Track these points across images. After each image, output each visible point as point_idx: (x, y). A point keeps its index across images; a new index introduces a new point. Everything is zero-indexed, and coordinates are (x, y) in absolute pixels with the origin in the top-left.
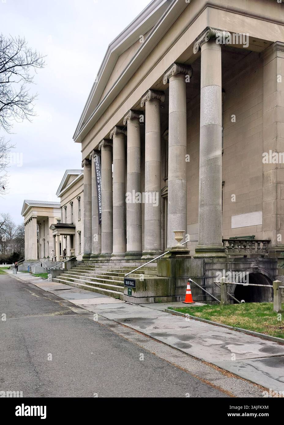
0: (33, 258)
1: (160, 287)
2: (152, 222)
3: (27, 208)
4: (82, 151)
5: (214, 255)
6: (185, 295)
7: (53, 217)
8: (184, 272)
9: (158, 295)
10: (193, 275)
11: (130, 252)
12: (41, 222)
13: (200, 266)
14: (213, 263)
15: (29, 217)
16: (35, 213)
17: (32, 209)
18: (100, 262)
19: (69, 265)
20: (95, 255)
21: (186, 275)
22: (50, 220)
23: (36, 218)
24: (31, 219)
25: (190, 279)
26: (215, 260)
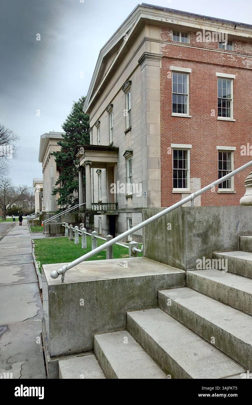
1: (36, 222)
16: (38, 186)
26: (53, 215)
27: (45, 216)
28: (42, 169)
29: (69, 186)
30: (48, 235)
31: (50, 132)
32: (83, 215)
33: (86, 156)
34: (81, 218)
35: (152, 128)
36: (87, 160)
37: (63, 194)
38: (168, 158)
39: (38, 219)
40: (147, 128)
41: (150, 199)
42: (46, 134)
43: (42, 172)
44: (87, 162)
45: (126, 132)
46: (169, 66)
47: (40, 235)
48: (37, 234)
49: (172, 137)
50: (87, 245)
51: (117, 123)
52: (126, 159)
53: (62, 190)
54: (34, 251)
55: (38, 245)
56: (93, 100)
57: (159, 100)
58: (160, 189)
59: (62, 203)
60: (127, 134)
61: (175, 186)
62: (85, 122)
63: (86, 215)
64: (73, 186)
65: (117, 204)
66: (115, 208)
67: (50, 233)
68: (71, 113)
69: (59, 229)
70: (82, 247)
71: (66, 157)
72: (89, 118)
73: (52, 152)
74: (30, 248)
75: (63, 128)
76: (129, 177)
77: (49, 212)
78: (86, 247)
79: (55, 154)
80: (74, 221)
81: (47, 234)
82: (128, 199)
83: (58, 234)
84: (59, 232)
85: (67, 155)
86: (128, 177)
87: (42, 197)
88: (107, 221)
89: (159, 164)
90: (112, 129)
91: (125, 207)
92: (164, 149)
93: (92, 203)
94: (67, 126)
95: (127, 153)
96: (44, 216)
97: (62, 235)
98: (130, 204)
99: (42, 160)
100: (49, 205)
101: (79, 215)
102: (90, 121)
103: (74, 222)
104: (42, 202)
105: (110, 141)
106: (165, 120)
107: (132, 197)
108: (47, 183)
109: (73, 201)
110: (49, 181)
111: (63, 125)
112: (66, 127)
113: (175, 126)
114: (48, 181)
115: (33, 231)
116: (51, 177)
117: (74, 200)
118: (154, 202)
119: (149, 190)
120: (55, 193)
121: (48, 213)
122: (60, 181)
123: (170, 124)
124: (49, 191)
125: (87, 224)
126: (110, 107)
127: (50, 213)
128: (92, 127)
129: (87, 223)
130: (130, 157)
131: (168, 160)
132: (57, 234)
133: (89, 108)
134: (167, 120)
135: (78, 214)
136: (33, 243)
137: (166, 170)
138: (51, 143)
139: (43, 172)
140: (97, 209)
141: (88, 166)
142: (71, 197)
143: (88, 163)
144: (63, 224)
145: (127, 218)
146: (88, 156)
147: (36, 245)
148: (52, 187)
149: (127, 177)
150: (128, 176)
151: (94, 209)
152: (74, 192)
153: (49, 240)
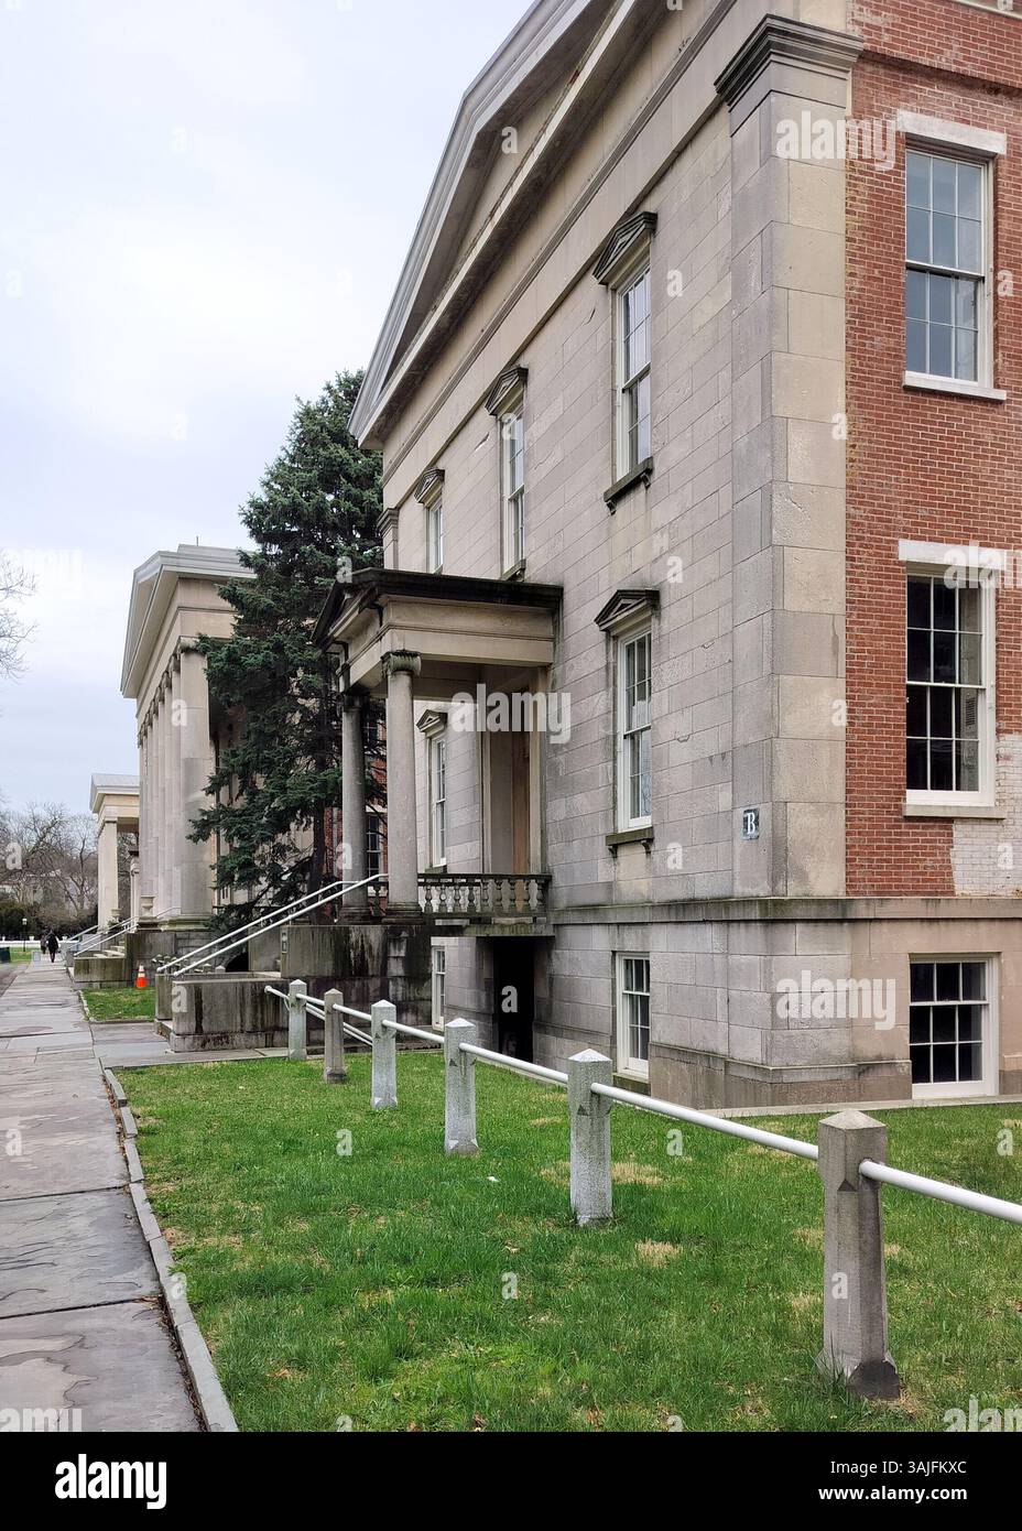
1: (109, 969)
3: (98, 798)
4: (138, 717)
5: (192, 927)
8: (146, 949)
13: (169, 942)
14: (189, 938)
15: (102, 819)
16: (114, 810)
17: (104, 801)
23: (114, 822)
24: (107, 823)
25: (154, 960)
26: (193, 935)
27: (152, 941)
28: (134, 726)
29: (273, 796)
30: (189, 1040)
31: (180, 546)
32: (374, 934)
33: (390, 626)
34: (363, 953)
35: (799, 443)
36: (399, 647)
37: (242, 837)
38: (883, 618)
39: (120, 952)
40: (773, 446)
41: (786, 850)
42: (162, 554)
43: (136, 740)
44: (399, 660)
45: (616, 498)
46: (890, 111)
47: (141, 1040)
48: (123, 1032)
49: (906, 502)
50: (480, 1123)
51: (551, 463)
52: (611, 635)
53: (240, 816)
54: (136, 1171)
55: (151, 1114)
56: (410, 369)
57: (842, 291)
58: (839, 795)
59: (237, 876)
60: (621, 508)
61: (916, 782)
62: (354, 491)
63: (392, 937)
64: (294, 795)
65: (545, 882)
66: (534, 903)
67: (199, 1029)
68: (283, 455)
69: (249, 1011)
70: (451, 1144)
71: (260, 657)
72: (378, 468)
73: (191, 642)
74: (106, 1140)
75: (249, 522)
76: (625, 737)
77: (172, 923)
78: (475, 1141)
79: (206, 646)
80: (328, 969)
81: (184, 1036)
82: (623, 852)
83: (242, 1037)
84: (248, 1026)
85: (266, 649)
86: (620, 738)
87: (136, 854)
88: (479, 969)
89: (835, 652)
90: (514, 500)
91: (599, 897)
92: (862, 567)
93: (420, 876)
94: (265, 514)
95: (623, 606)
96: (150, 939)
97: (262, 1040)
98: (633, 877)
99: (135, 683)
100: (170, 888)
101: (354, 937)
102: (387, 479)
103: (326, 974)
104: (134, 881)
105: (502, 559)
106: (867, 407)
107: (651, 840)
108: (164, 790)
109: (286, 873)
110: (171, 776)
111: (247, 507)
112: (262, 521)
113: (920, 442)
114: (167, 777)
115: (104, 1014)
116: (185, 754)
117: (293, 864)
118: (810, 865)
119: (784, 796)
120: (202, 830)
121: (166, 927)
122: (229, 774)
123: (893, 431)
124: (170, 826)
125: (396, 984)
126: (508, 384)
127: (177, 928)
128: (398, 508)
129: (395, 978)
130: (638, 625)
131: (884, 632)
132: (239, 1039)
133: (381, 416)
134: (877, 408)
135: (348, 931)
136: (121, 1095)
137: (871, 685)
138: (184, 596)
139: (141, 743)
140: (442, 904)
141: (404, 680)
142: (281, 850)
143: (399, 663)
144: (269, 983)
145: (614, 952)
146: (402, 627)
147: (138, 1111)
148: (188, 806)
149: (615, 737)
150: (622, 729)
151: (428, 906)
152: (293, 826)
153: (207, 1075)
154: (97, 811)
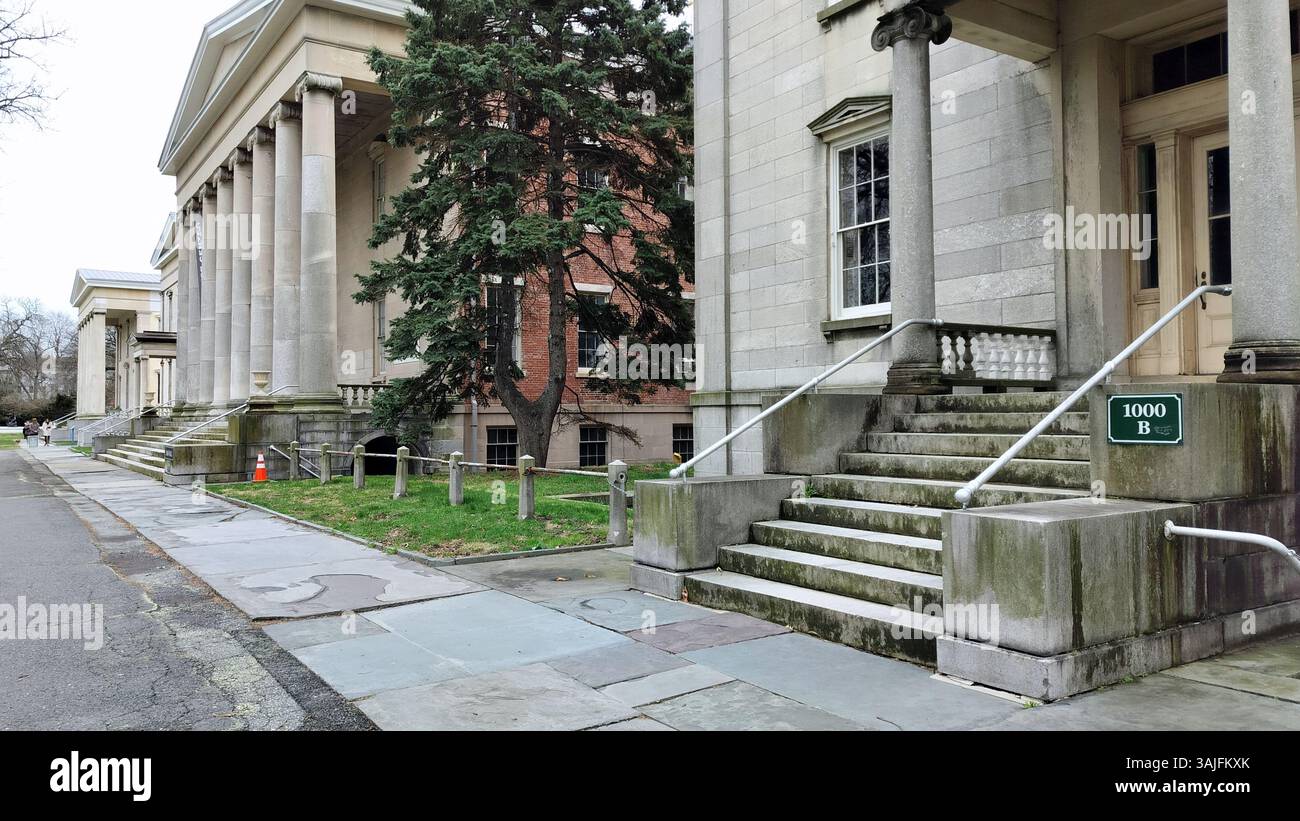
0: (94, 411)
2: (261, 349)
3: (84, 292)
4: (177, 194)
5: (317, 408)
6: (255, 470)
7: (149, 313)
8: (261, 434)
9: (214, 471)
10: (279, 440)
11: (234, 400)
12: (123, 322)
13: (291, 426)
14: (314, 422)
15: (86, 313)
16: (103, 303)
17: (94, 293)
18: (194, 419)
19: (139, 427)
20: (191, 404)
21: (264, 439)
22: (140, 317)
23: (103, 314)
24: (92, 317)
25: (272, 447)
27: (267, 426)
69: (1144, 583)
73: (319, 79)
84: (1145, 619)
96: (265, 423)
116: (309, 208)
121: (286, 409)
127: (298, 409)
138: (311, 28)
148: (312, 268)
154: (78, 305)
